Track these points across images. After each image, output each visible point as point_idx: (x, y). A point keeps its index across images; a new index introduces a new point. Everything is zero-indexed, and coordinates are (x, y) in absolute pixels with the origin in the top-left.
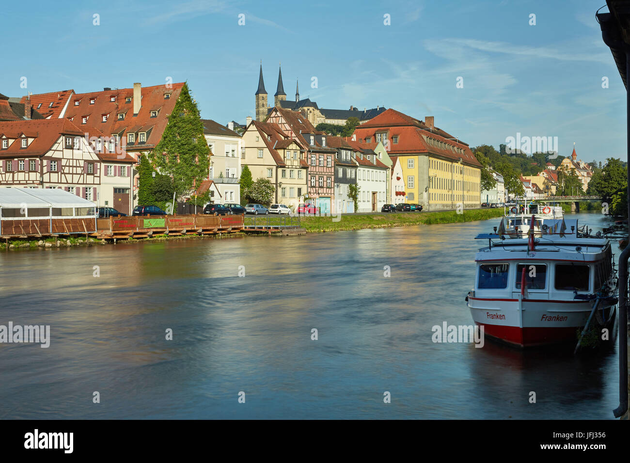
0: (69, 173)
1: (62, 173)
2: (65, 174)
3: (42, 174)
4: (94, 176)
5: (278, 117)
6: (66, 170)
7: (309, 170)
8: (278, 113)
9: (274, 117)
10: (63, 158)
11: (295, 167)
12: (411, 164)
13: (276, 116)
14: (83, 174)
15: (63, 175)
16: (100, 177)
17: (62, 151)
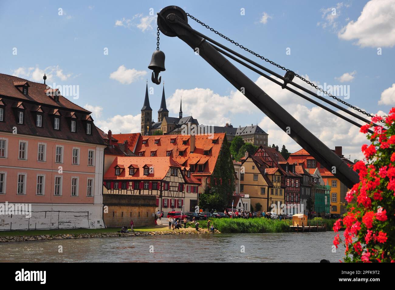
0: (172, 191)
1: (169, 191)
2: (170, 191)
3: (161, 191)
4: (183, 193)
5: (263, 152)
6: (171, 189)
7: (286, 189)
8: (263, 149)
9: (260, 152)
10: (170, 182)
11: (278, 187)
12: (334, 184)
13: (262, 151)
14: (178, 191)
15: (170, 192)
16: (184, 193)
17: (170, 177)
